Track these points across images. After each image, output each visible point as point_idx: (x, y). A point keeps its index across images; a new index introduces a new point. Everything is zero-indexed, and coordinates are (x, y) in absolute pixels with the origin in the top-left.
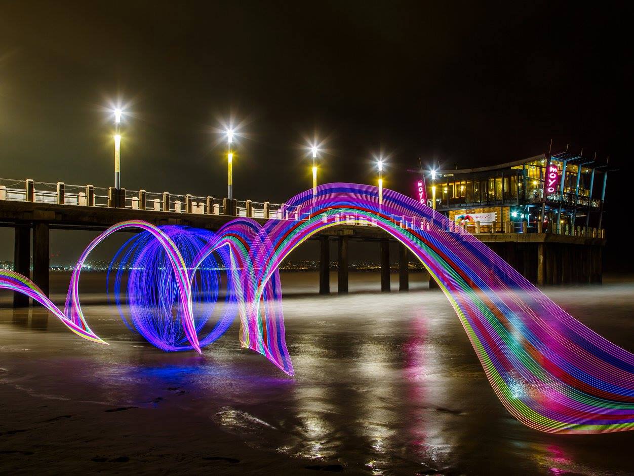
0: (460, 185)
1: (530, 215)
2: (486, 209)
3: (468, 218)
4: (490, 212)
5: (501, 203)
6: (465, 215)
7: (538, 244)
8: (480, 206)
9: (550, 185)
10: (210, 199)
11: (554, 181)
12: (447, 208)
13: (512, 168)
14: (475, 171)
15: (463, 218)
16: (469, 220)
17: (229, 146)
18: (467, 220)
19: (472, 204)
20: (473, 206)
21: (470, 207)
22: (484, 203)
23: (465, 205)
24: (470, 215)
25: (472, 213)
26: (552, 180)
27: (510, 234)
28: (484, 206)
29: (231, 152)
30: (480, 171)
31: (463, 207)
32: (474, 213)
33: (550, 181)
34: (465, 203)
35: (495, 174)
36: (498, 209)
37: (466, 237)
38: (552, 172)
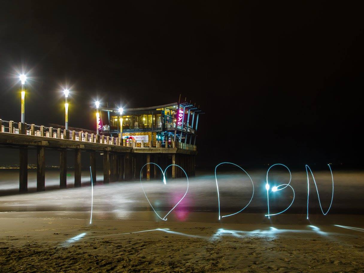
0: (126, 118)
1: (164, 137)
2: (142, 133)
3: (131, 138)
4: (145, 135)
5: (152, 130)
6: (129, 136)
7: (172, 154)
8: (139, 131)
9: (179, 120)
10: (12, 122)
11: (182, 118)
12: (117, 132)
13: (157, 110)
14: (135, 110)
15: (128, 138)
16: (132, 139)
17: (23, 86)
18: (131, 139)
19: (133, 130)
20: (134, 131)
21: (132, 131)
22: (141, 130)
23: (129, 130)
24: (132, 136)
25: (134, 135)
26: (181, 117)
27: (159, 148)
28: (141, 131)
29: (23, 90)
30: (138, 110)
31: (128, 131)
32: (135, 135)
33: (179, 118)
34: (129, 129)
35: (147, 113)
36: (150, 133)
37: (136, 150)
38: (180, 113)
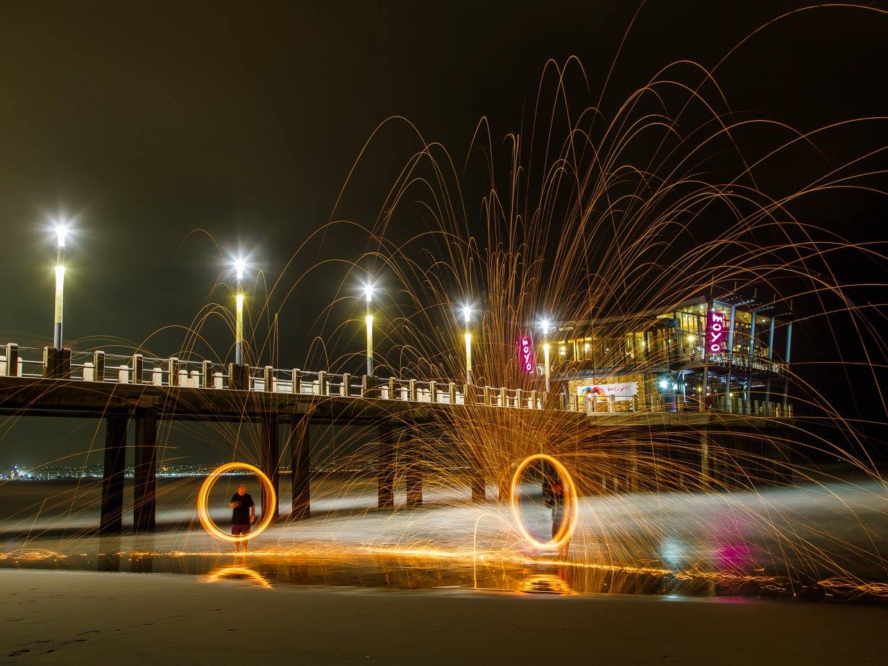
0: (584, 342)
1: (686, 384)
2: (622, 378)
3: (596, 390)
4: (628, 381)
5: (644, 368)
6: (592, 387)
7: (699, 427)
8: (614, 372)
9: (713, 341)
10: (208, 364)
11: (719, 335)
12: (564, 377)
13: (658, 317)
14: (605, 322)
15: (589, 391)
16: (599, 393)
17: (239, 283)
18: (596, 394)
19: (602, 371)
20: (604, 373)
21: (598, 374)
22: (619, 369)
23: (591, 372)
24: (600, 386)
25: (603, 383)
26: (716, 333)
27: (659, 414)
28: (619, 373)
29: (241, 292)
30: (612, 322)
31: (590, 375)
32: (606, 383)
33: (713, 334)
34: (592, 369)
36: (640, 377)
37: (596, 418)
38: (716, 322)
